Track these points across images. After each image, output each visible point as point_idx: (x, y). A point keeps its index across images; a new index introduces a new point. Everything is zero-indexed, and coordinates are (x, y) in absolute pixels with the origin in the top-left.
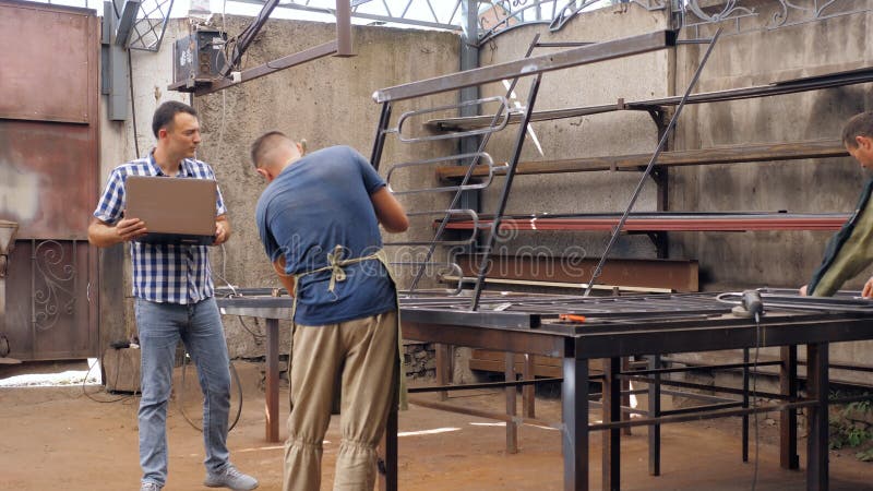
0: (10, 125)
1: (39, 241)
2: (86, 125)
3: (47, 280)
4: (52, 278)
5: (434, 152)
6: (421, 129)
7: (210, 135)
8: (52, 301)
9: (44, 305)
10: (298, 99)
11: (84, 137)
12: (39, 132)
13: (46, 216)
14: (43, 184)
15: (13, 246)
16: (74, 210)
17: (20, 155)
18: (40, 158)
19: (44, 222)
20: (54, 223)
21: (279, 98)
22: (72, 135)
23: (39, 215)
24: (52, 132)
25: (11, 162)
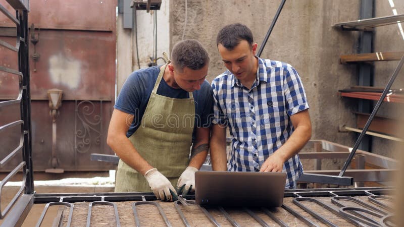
0: (64, 32)
1: (79, 101)
2: (110, 32)
3: (84, 123)
4: (87, 123)
5: (340, 45)
6: (330, 30)
7: (178, 37)
8: (87, 136)
9: (82, 139)
10: (240, 12)
11: (109, 39)
12: (81, 36)
13: (85, 87)
14: (84, 67)
15: (61, 104)
16: (103, 83)
17: (70, 50)
18: (82, 52)
19: (84, 90)
20: (90, 90)
21: (226, 13)
22: (102, 38)
23: (81, 85)
24: (90, 36)
25: (64, 55)
